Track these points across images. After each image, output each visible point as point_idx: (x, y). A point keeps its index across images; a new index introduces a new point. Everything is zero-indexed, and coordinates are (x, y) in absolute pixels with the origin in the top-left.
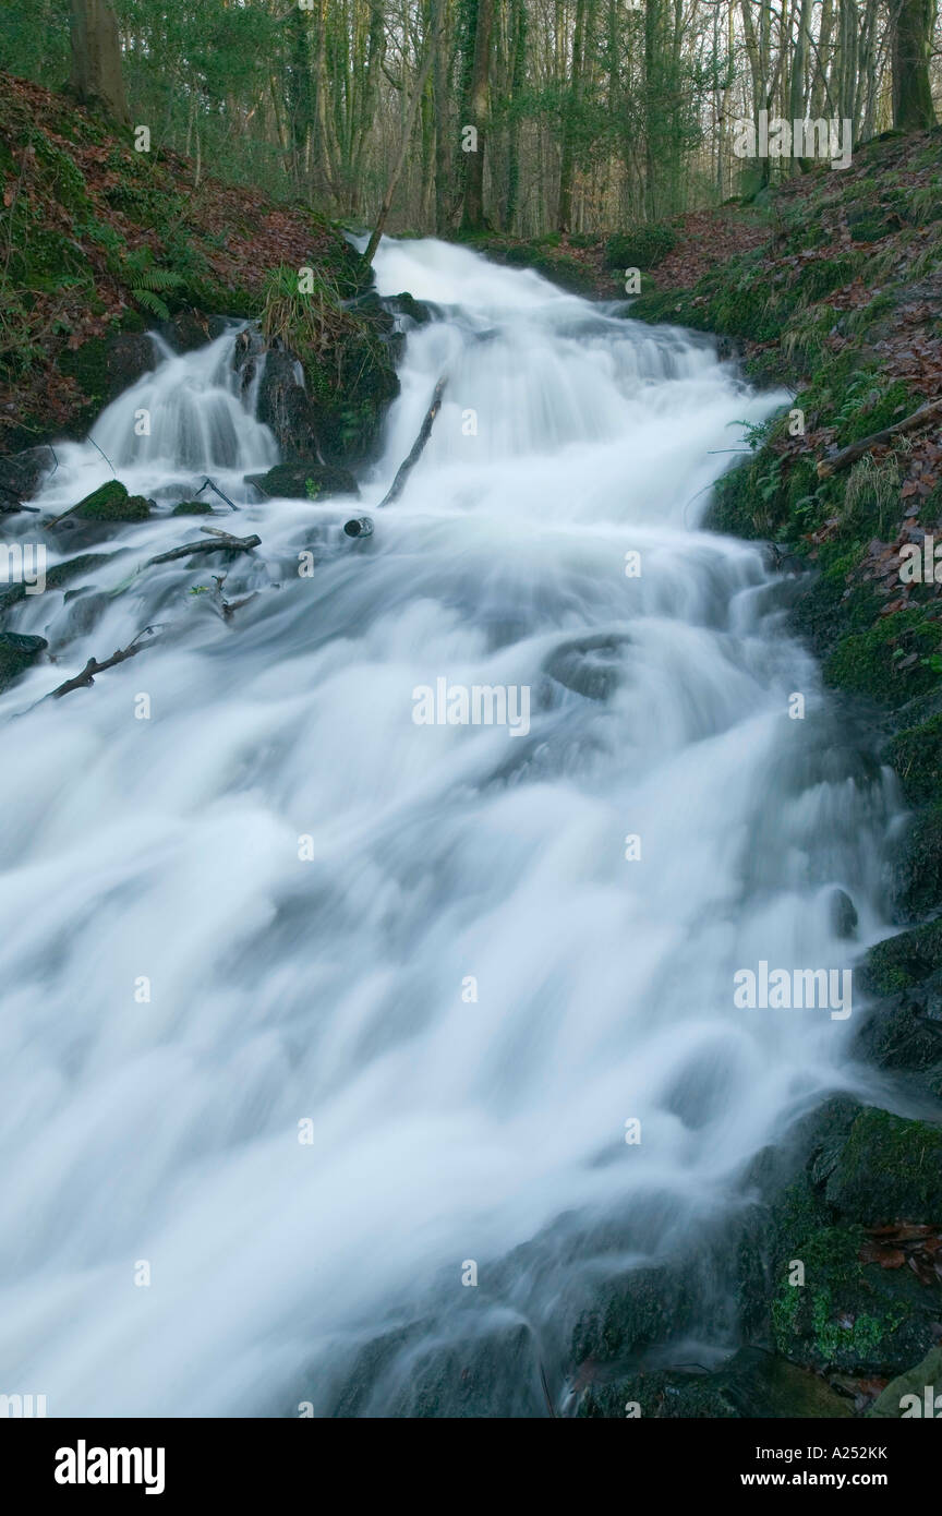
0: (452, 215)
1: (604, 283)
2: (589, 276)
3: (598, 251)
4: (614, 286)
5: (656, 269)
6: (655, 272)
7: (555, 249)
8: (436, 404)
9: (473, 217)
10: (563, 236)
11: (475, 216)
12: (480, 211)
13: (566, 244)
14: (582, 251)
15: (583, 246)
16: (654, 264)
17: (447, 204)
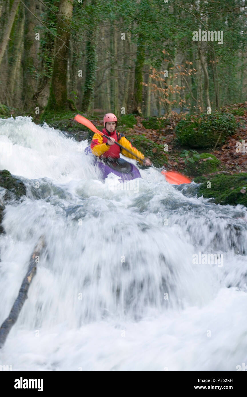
0: (38, 94)
1: (174, 161)
2: (161, 155)
3: (169, 132)
4: (183, 164)
5: (220, 150)
6: (219, 152)
7: (131, 129)
8: (32, 269)
9: (59, 99)
10: (138, 118)
11: (60, 98)
12: (64, 95)
13: (140, 125)
14: (154, 132)
15: (155, 128)
16: (218, 146)
17: (34, 85)
